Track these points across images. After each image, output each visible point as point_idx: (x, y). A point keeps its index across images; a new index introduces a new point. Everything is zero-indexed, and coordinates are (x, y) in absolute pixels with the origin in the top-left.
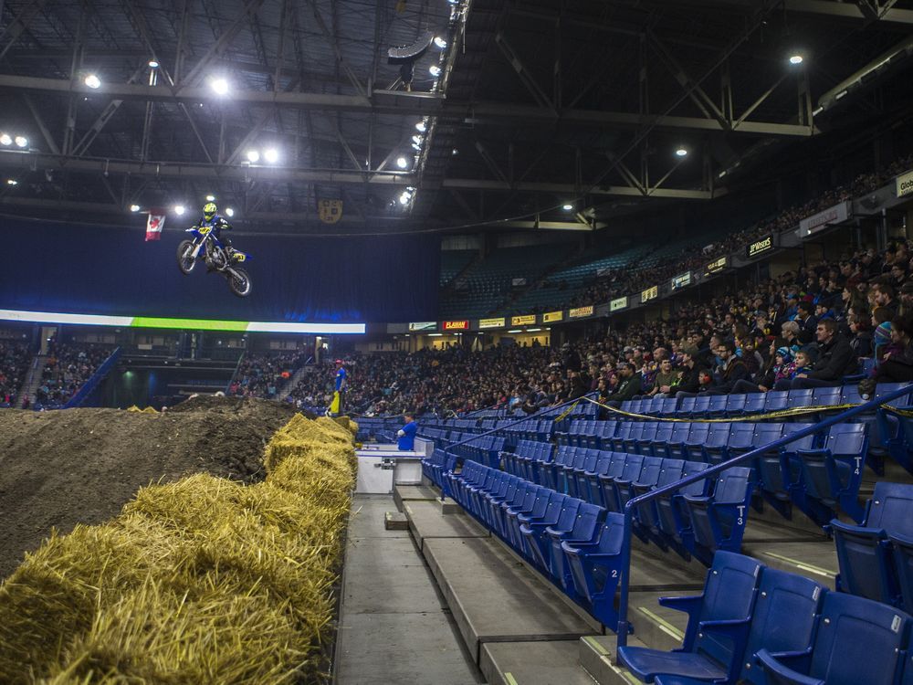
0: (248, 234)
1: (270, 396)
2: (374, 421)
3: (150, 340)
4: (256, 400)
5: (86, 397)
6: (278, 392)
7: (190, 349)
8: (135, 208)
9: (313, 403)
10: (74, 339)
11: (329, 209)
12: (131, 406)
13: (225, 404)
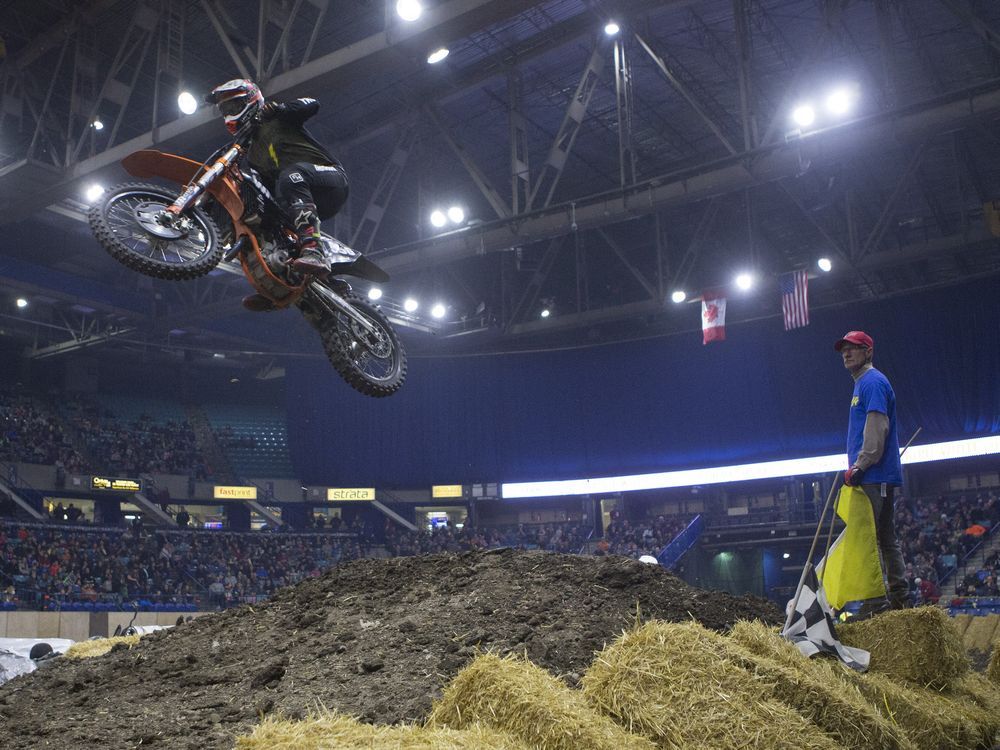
3: (744, 500)
8: (678, 297)
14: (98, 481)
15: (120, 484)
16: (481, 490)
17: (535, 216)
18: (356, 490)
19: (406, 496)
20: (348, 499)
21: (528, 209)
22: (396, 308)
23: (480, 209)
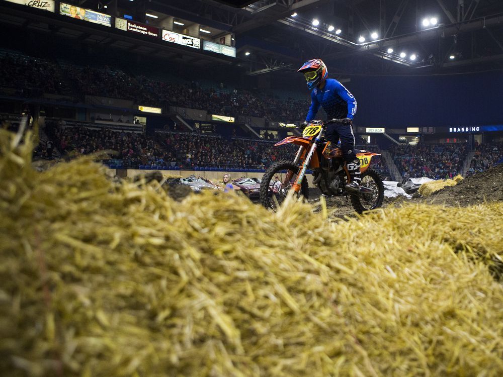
14: (281, 124)
15: (289, 125)
16: (426, 130)
17: (466, 23)
18: (377, 129)
19: (397, 131)
20: (374, 132)
21: (463, 20)
22: (397, 56)
23: (444, 20)
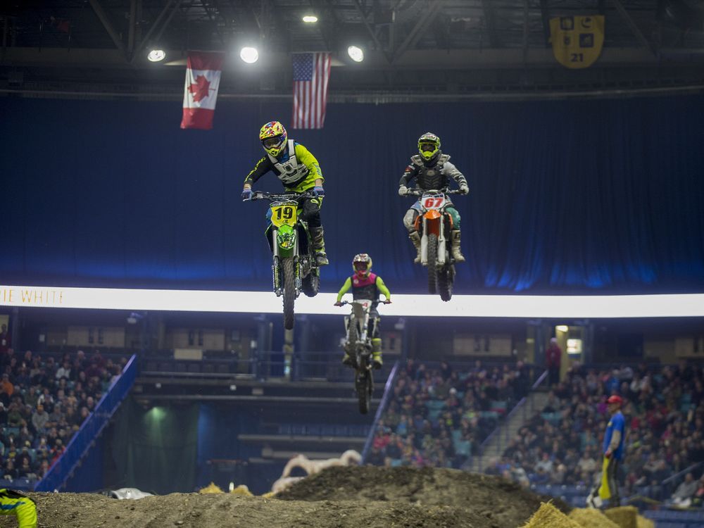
0: (398, 98)
1: (459, 461)
2: (696, 517)
3: (196, 338)
4: (449, 475)
5: (79, 463)
6: (475, 451)
7: (282, 358)
8: (156, 55)
9: (554, 476)
10: (42, 338)
11: (574, 35)
12: (207, 485)
13: (389, 482)
